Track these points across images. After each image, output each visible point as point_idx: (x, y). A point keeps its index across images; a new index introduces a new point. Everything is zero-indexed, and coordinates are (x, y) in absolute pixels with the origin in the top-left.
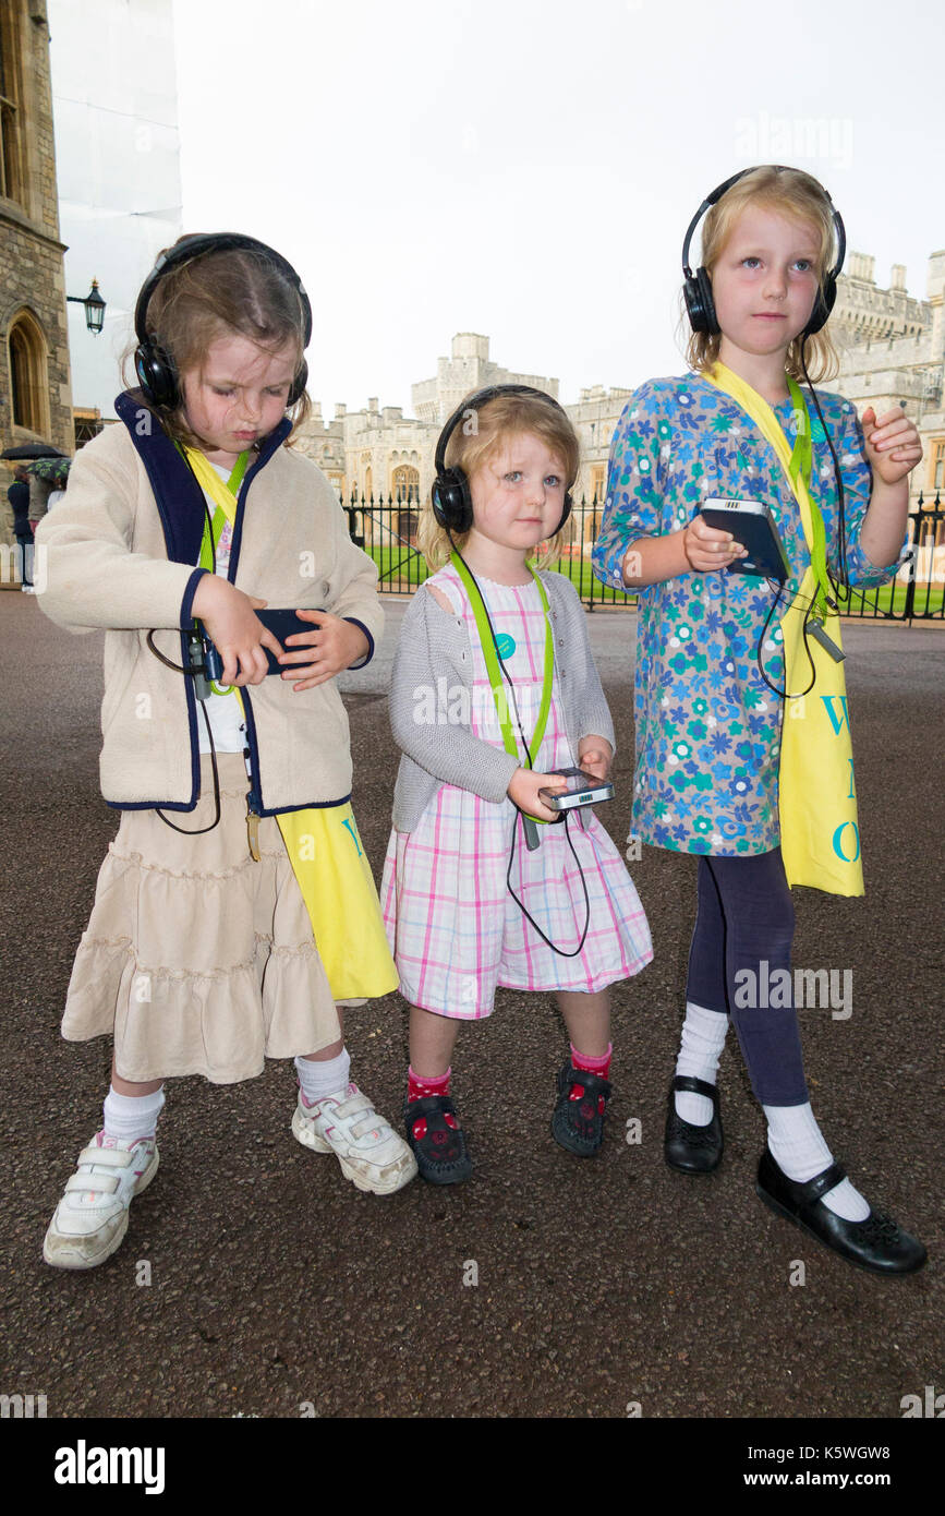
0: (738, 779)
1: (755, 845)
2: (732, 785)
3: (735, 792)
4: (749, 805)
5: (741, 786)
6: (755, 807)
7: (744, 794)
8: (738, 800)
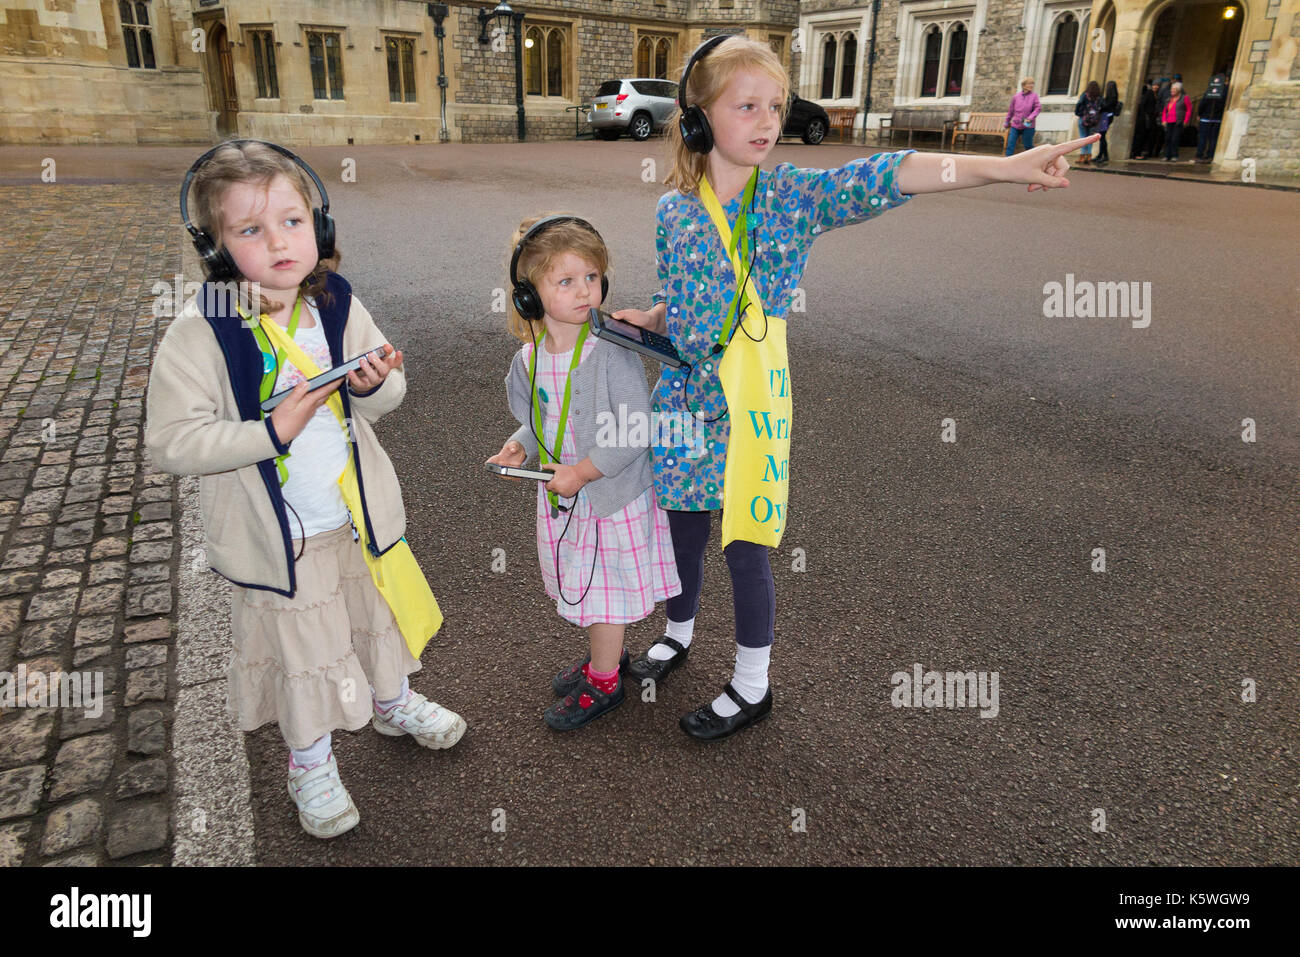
0: (669, 457)
1: (672, 503)
2: (665, 460)
3: (666, 465)
4: (674, 476)
5: (670, 462)
6: (677, 478)
7: (671, 467)
8: (666, 471)
